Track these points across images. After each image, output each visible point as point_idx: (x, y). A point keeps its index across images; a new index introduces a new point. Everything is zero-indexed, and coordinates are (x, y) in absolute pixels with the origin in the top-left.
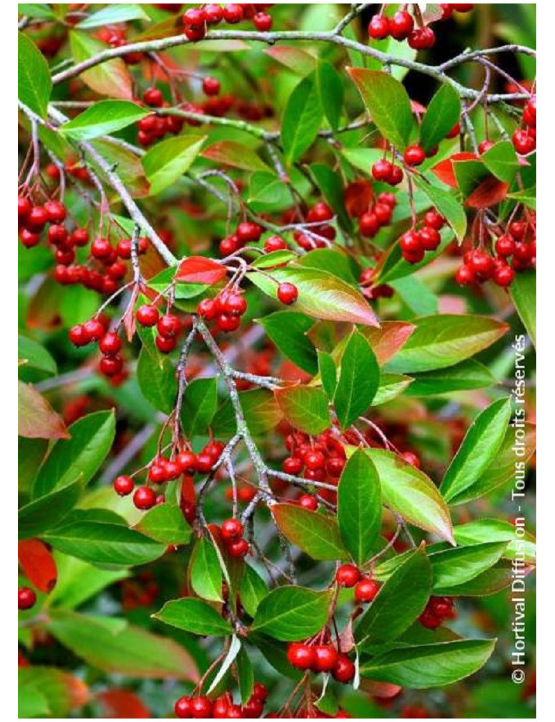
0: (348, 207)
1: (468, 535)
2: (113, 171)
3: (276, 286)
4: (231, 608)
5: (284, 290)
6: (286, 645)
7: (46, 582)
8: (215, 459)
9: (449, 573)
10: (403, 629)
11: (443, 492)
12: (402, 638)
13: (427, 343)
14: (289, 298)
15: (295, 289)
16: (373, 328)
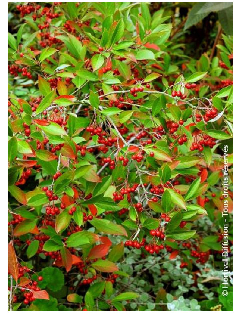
0: (167, 126)
1: (190, 208)
2: (114, 122)
3: (149, 153)
4: (138, 222)
5: (151, 154)
6: (150, 230)
7: (94, 214)
8: (135, 189)
9: (186, 216)
10: (175, 228)
11: (185, 199)
12: (176, 229)
13: (184, 162)
14: (152, 155)
15: (154, 153)
16: (171, 162)
